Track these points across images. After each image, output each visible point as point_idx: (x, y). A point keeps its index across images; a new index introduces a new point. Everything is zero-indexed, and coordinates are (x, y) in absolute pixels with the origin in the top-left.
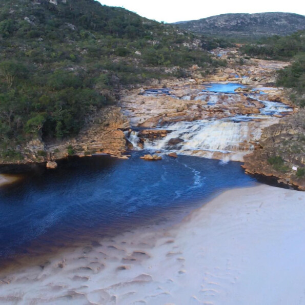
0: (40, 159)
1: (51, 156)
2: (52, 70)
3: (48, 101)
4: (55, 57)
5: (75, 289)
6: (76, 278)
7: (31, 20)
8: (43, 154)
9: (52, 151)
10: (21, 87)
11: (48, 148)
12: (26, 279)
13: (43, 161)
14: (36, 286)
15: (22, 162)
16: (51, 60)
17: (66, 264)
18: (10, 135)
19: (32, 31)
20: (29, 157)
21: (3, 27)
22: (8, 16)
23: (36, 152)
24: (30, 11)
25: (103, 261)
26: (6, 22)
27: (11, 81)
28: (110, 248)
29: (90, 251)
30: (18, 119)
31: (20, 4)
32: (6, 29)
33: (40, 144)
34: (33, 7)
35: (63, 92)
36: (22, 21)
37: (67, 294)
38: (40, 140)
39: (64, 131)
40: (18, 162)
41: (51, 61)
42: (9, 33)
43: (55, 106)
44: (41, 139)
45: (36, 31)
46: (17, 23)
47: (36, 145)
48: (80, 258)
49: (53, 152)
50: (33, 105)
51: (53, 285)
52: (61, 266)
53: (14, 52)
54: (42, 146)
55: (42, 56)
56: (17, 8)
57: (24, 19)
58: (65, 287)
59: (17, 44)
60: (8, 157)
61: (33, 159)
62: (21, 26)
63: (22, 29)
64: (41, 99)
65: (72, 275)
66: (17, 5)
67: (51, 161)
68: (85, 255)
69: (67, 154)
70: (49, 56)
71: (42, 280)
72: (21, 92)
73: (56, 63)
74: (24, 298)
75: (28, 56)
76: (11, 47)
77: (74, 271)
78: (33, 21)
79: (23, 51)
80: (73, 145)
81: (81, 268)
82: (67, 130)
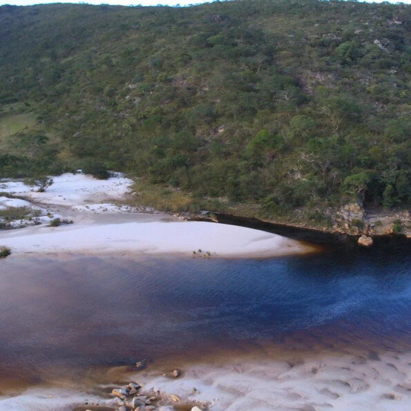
0: (353, 231)
1: (368, 230)
2: (398, 114)
3: (379, 155)
4: (405, 97)
5: (315, 404)
6: (325, 391)
7: (383, 45)
8: (359, 224)
9: (372, 223)
10: (349, 133)
11: (369, 218)
12: (264, 375)
13: (356, 234)
14: (271, 386)
15: (330, 230)
16: (398, 101)
17: (322, 371)
18: (322, 192)
19: (382, 59)
20: (339, 225)
21: (344, 51)
22: (352, 36)
23: (351, 220)
24: (384, 32)
25: (370, 381)
26: (348, 45)
27: (337, 123)
28: (390, 367)
29: (362, 363)
30: (335, 173)
31: (372, 22)
32: (348, 54)
33: (358, 210)
34: (388, 27)
35: (403, 146)
36: (371, 45)
37: (302, 407)
38: (359, 205)
39: (394, 198)
40: (324, 229)
41: (398, 103)
42: (352, 59)
43: (388, 164)
44: (362, 205)
45: (387, 60)
46: (363, 47)
47: (353, 211)
48: (343, 368)
49: (372, 225)
50: (359, 157)
51: (292, 391)
52: (314, 371)
53: (353, 86)
54: (361, 214)
55: (388, 94)
56: (366, 27)
57: (373, 43)
58: (305, 398)
59: (358, 74)
60: (313, 220)
61: (344, 229)
62: (368, 51)
63: (370, 55)
64: (370, 151)
65: (322, 386)
66: (367, 24)
67: (368, 236)
68: (352, 366)
69: (391, 231)
70: (397, 95)
71: (281, 380)
72: (347, 138)
73: (405, 106)
74: (248, 395)
75: (369, 92)
76: (349, 78)
77: (327, 382)
78: (386, 46)
79: (365, 84)
80: (403, 219)
81: (338, 381)
82: (400, 198)
